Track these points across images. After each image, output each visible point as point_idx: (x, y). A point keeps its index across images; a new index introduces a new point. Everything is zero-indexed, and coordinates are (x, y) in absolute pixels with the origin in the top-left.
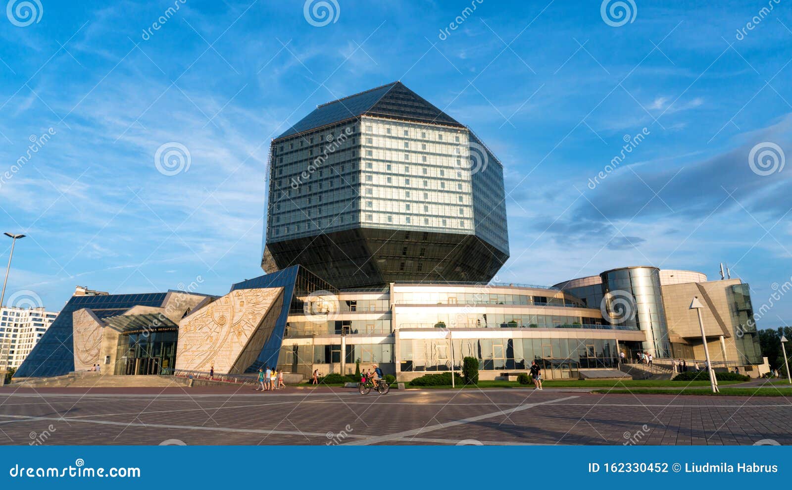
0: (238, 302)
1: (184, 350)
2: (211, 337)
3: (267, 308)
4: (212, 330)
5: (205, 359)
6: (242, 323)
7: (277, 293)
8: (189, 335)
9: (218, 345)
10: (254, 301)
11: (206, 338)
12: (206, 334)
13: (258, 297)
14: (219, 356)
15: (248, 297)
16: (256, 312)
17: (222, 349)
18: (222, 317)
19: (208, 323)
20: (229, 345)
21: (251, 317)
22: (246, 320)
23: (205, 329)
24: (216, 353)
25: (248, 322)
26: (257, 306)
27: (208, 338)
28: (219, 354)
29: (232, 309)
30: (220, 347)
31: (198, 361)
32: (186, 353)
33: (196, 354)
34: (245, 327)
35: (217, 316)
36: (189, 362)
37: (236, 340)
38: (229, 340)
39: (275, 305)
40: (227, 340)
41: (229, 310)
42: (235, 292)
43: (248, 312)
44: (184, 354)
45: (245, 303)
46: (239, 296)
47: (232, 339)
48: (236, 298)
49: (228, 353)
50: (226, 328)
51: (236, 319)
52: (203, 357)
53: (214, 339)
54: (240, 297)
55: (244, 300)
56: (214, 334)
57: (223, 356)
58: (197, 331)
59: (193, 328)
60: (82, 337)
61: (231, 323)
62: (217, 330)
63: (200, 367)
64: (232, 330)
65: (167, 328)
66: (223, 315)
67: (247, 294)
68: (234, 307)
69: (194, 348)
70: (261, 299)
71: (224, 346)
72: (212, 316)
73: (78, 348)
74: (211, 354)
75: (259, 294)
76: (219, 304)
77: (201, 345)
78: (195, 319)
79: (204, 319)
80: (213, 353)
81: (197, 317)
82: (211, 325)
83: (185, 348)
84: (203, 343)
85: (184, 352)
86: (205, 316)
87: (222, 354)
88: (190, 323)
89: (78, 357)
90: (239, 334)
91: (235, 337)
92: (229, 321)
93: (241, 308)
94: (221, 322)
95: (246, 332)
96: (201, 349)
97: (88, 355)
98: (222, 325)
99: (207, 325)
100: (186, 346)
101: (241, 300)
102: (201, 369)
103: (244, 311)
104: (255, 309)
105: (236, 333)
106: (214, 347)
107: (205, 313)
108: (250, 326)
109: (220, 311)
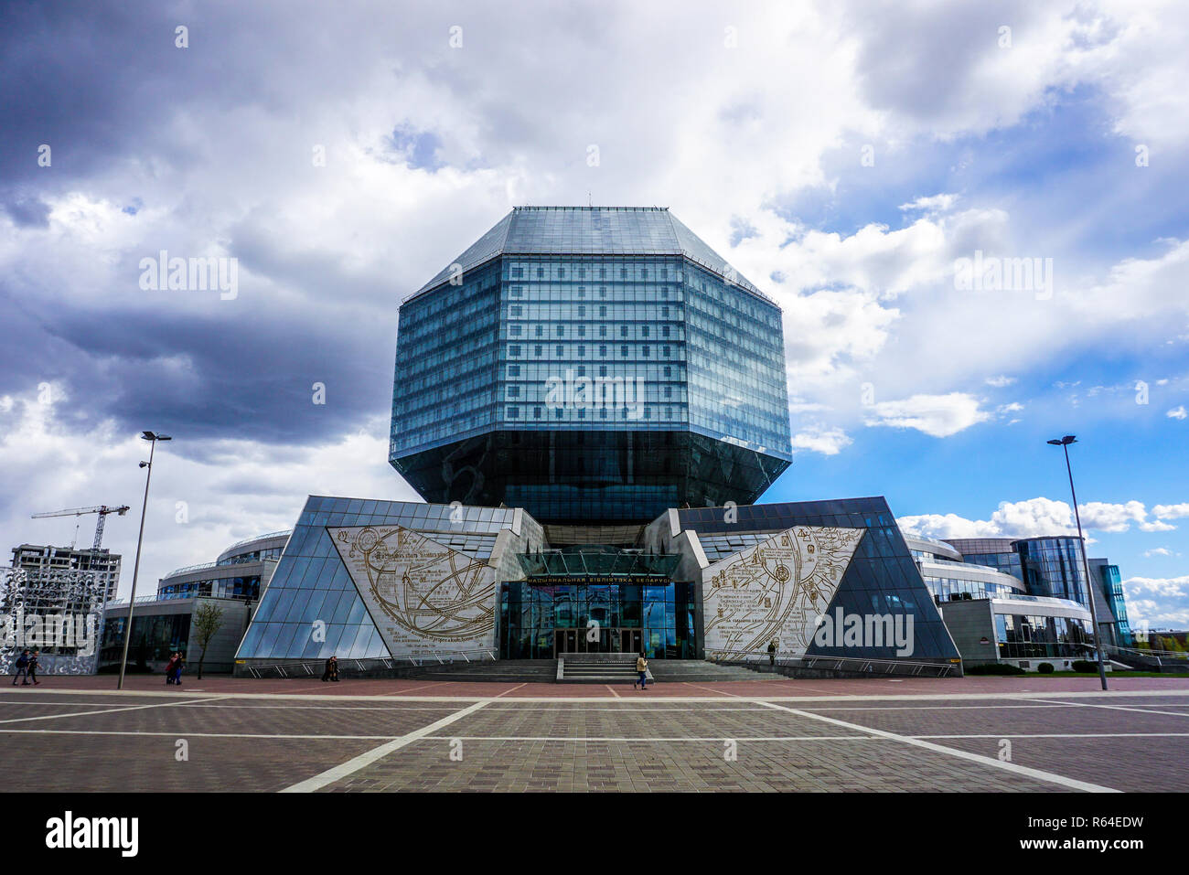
0: (804, 546)
1: (718, 619)
2: (768, 600)
3: (848, 559)
4: (768, 588)
5: (761, 634)
7: (858, 537)
8: (723, 594)
9: (781, 612)
10: (828, 546)
11: (758, 600)
12: (757, 594)
13: (835, 540)
14: (785, 630)
15: (820, 539)
16: (834, 564)
17: (789, 618)
18: (782, 569)
19: (757, 575)
21: (827, 570)
22: (820, 575)
23: (754, 585)
24: (779, 625)
25: (824, 578)
26: (835, 554)
27: (761, 600)
28: (783, 626)
29: (796, 556)
30: (786, 615)
31: (748, 639)
33: (743, 625)
34: (822, 586)
35: (772, 565)
36: (732, 638)
37: (808, 604)
38: (798, 604)
40: (796, 606)
41: (792, 557)
43: (822, 562)
44: (720, 624)
45: (816, 548)
46: (805, 536)
47: (803, 604)
48: (800, 539)
49: (799, 626)
50: (790, 586)
51: (805, 573)
52: (757, 632)
53: (772, 601)
54: (807, 538)
55: (813, 542)
56: (771, 595)
57: (792, 630)
58: (738, 587)
59: (730, 582)
60: (406, 581)
61: (798, 577)
62: (776, 588)
63: (753, 648)
64: (801, 590)
65: (653, 577)
66: (782, 565)
67: (818, 535)
68: (798, 553)
69: (738, 616)
70: (838, 544)
71: (791, 614)
72: (764, 564)
73: (389, 604)
74: (772, 627)
75: (834, 536)
76: (773, 546)
77: (750, 611)
78: (732, 567)
79: (749, 568)
80: (774, 624)
81: (736, 564)
82: (764, 579)
83: (721, 616)
84: (753, 608)
85: (718, 622)
86: (750, 563)
87: (789, 626)
88: (722, 573)
89: (399, 620)
90: (814, 597)
91: (808, 601)
92: (793, 575)
93: (811, 555)
94: (781, 575)
95: (823, 593)
96: (752, 617)
97: (443, 618)
98: (783, 580)
99: (756, 578)
100: (721, 612)
101: (810, 543)
102: (755, 650)
103: (816, 560)
104: (832, 558)
105: (808, 595)
106: (775, 616)
107: (749, 559)
108: (828, 584)
109: (776, 557)
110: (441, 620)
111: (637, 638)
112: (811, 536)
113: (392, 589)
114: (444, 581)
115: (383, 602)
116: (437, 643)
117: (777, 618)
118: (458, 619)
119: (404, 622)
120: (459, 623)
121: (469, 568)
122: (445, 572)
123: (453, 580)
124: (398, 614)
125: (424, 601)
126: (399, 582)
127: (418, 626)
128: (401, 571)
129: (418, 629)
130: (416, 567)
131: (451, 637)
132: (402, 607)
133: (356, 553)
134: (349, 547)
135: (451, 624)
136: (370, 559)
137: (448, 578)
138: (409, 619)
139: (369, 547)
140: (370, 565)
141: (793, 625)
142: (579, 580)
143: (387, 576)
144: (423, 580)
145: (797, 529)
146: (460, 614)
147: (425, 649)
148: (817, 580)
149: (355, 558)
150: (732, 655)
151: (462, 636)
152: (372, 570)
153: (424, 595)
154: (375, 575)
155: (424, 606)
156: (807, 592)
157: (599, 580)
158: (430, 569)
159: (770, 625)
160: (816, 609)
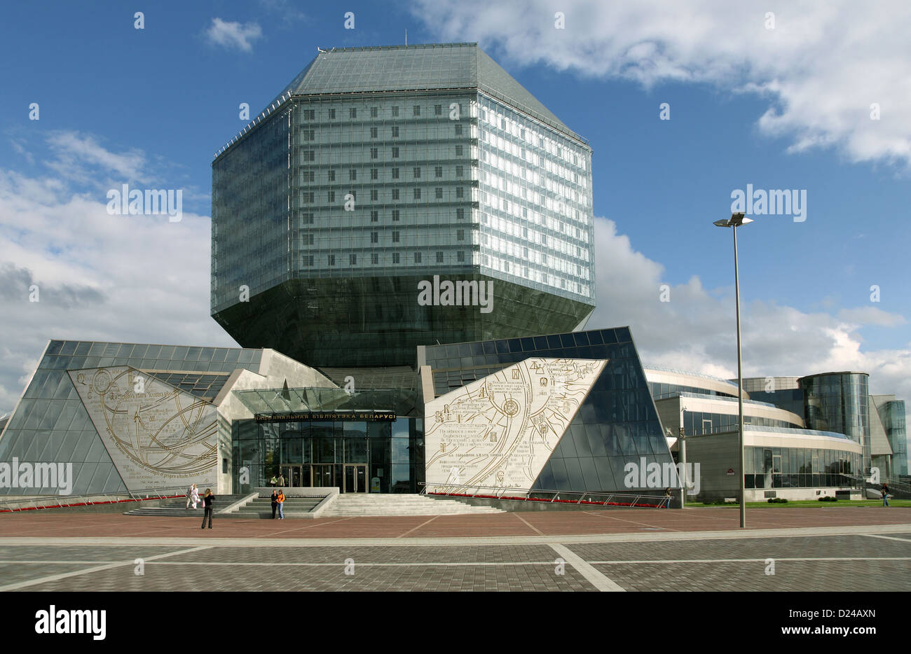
0: (536, 379)
1: (439, 454)
2: (494, 435)
3: (586, 392)
4: (494, 422)
5: (485, 468)
8: (446, 429)
9: (507, 447)
11: (483, 434)
12: (483, 428)
13: (571, 372)
14: (511, 464)
15: (554, 371)
16: (569, 397)
17: (516, 452)
18: (510, 403)
19: (483, 409)
20: (527, 447)
21: (560, 404)
22: (553, 408)
23: (481, 420)
24: (505, 460)
25: (556, 411)
26: (569, 387)
27: (487, 435)
28: (509, 460)
29: (526, 389)
30: (513, 448)
31: (472, 472)
32: (446, 458)
33: (464, 459)
34: (553, 420)
35: (500, 399)
37: (538, 438)
40: (524, 439)
41: (522, 390)
43: (554, 396)
44: (442, 459)
45: (549, 381)
46: (538, 368)
47: (531, 438)
48: (532, 372)
49: (527, 459)
50: (518, 420)
51: (535, 408)
52: (481, 466)
53: (499, 436)
54: (540, 371)
55: (547, 375)
56: (499, 430)
57: (519, 464)
58: (463, 422)
59: (454, 417)
60: (138, 421)
61: (527, 411)
62: (504, 422)
63: (476, 482)
64: (530, 424)
65: (378, 414)
66: (511, 398)
67: (552, 367)
68: (530, 386)
69: (461, 451)
70: (575, 376)
71: (518, 448)
72: (491, 398)
73: (123, 442)
74: (497, 461)
75: (570, 368)
76: (502, 379)
77: (474, 445)
78: (457, 401)
79: (475, 403)
80: (499, 458)
81: (462, 398)
82: (490, 414)
84: (477, 443)
85: (440, 456)
86: (477, 398)
87: (515, 460)
88: (446, 409)
89: (133, 458)
90: (543, 431)
91: (537, 435)
92: (523, 409)
93: (543, 388)
94: (509, 409)
95: (554, 427)
96: (475, 452)
97: (172, 455)
98: (511, 414)
99: (483, 413)
100: (443, 447)
101: (542, 376)
102: (478, 484)
103: (549, 394)
104: (567, 391)
105: (538, 428)
106: (500, 451)
107: (476, 393)
108: (560, 418)
109: (505, 390)
110: (169, 457)
112: (545, 369)
113: (126, 428)
114: (170, 420)
115: (119, 441)
116: (167, 479)
117: (503, 452)
118: (184, 456)
119: (138, 460)
120: (186, 461)
121: (192, 407)
122: (172, 410)
123: (178, 418)
124: (132, 452)
125: (154, 439)
126: (131, 421)
127: (150, 463)
128: (133, 410)
129: (150, 467)
130: (145, 407)
131: (179, 473)
132: (136, 446)
133: (93, 394)
134: (86, 389)
135: (179, 461)
136: (105, 400)
137: (176, 416)
138: (142, 456)
139: (103, 388)
140: (105, 406)
141: (519, 460)
142: (302, 417)
143: (121, 416)
144: (152, 419)
145: (529, 361)
146: (188, 451)
147: (156, 485)
148: (548, 414)
149: (93, 399)
150: (455, 489)
151: (189, 472)
152: (108, 411)
153: (154, 433)
154: (110, 415)
155: (154, 444)
156: (537, 426)
157: (321, 417)
158: (158, 408)
159: (495, 459)
160: (546, 443)
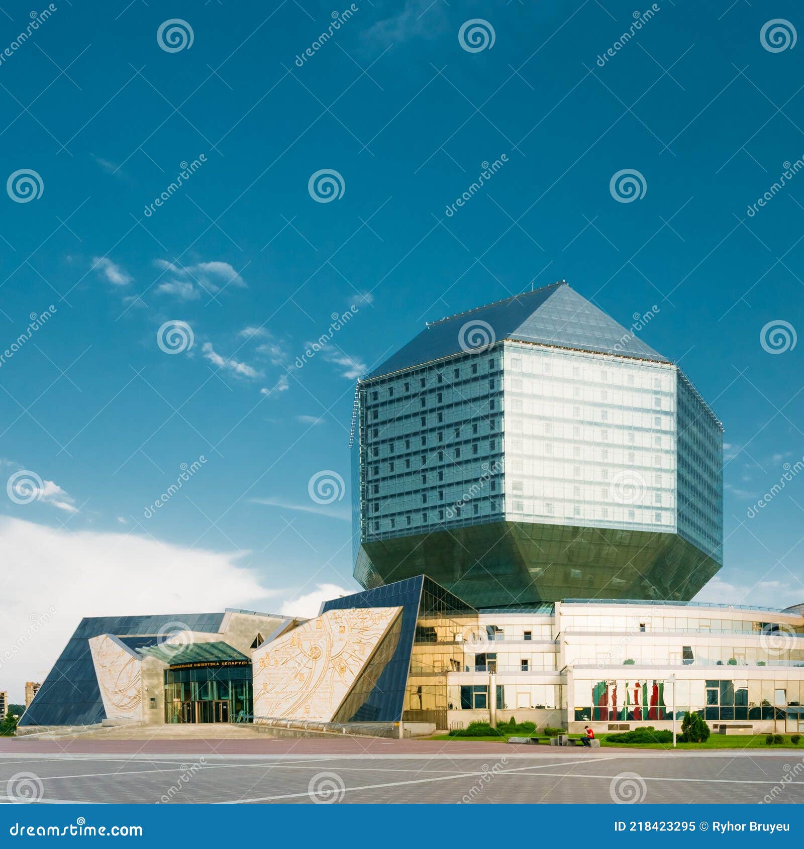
0: (336, 627)
2: (302, 675)
4: (302, 665)
5: (296, 702)
6: (345, 656)
7: (393, 615)
8: (268, 672)
9: (313, 684)
10: (360, 625)
11: (294, 675)
12: (293, 670)
13: (365, 619)
14: (315, 699)
15: (351, 620)
16: (363, 641)
17: (319, 689)
18: (315, 648)
19: (294, 655)
20: (327, 685)
21: (357, 647)
22: (349, 651)
23: (291, 664)
24: (311, 696)
25: (353, 654)
26: (365, 633)
27: (296, 676)
28: (314, 697)
29: (328, 636)
30: (316, 686)
31: (285, 706)
32: (267, 696)
33: (281, 696)
34: (350, 661)
35: (306, 646)
36: (273, 706)
37: (337, 676)
38: (328, 678)
39: (391, 632)
40: (325, 678)
41: (325, 638)
42: (330, 612)
43: (351, 640)
44: (265, 696)
45: (347, 629)
46: (337, 618)
47: (332, 677)
48: (332, 621)
49: (328, 695)
50: (321, 662)
51: (335, 651)
52: (292, 701)
53: (305, 676)
54: (339, 621)
55: (345, 623)
56: (306, 671)
57: (322, 699)
58: (279, 665)
59: (273, 662)
60: (110, 673)
61: (328, 655)
62: (310, 664)
63: (289, 714)
64: (331, 665)
65: (235, 661)
66: (315, 645)
67: (349, 617)
68: (331, 634)
69: (279, 689)
70: (370, 623)
71: (321, 686)
72: (299, 644)
73: (106, 688)
74: (305, 696)
75: (366, 616)
76: (308, 629)
77: (287, 684)
78: (274, 649)
79: (287, 649)
80: (306, 694)
81: (278, 647)
82: (299, 658)
83: (265, 689)
84: (290, 682)
85: (264, 694)
86: (288, 645)
87: (320, 695)
88: (267, 655)
90: (342, 671)
91: (336, 674)
92: (324, 653)
93: (342, 635)
94: (314, 654)
95: (351, 667)
96: (288, 689)
97: (122, 697)
98: (315, 658)
99: (293, 658)
100: (265, 686)
101: (341, 624)
102: (291, 715)
103: (346, 639)
104: (362, 636)
105: (337, 669)
106: (307, 689)
107: (288, 642)
108: (357, 659)
109: (311, 638)
111: (225, 707)
112: (343, 619)
113: (106, 678)
115: (104, 688)
117: (309, 689)
118: (128, 697)
122: (122, 665)
128: (108, 665)
130: (112, 662)
141: (323, 695)
144: (115, 671)
150: (272, 721)
156: (336, 667)
157: (199, 665)
159: (302, 695)
160: (344, 681)
